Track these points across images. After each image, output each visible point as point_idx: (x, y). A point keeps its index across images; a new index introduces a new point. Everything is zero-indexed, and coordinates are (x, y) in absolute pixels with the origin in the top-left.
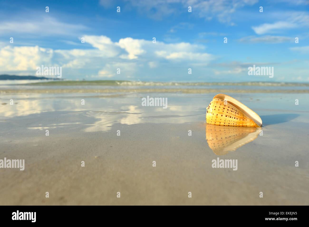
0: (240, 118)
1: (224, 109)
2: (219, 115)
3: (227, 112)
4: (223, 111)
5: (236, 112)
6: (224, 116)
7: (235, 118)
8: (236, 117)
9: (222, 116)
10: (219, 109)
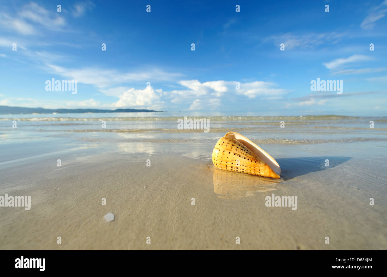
0: (252, 159)
1: (233, 145)
2: (226, 152)
3: (237, 150)
4: (232, 148)
5: (247, 151)
6: (232, 153)
8: (246, 157)
9: (229, 153)
10: (227, 144)
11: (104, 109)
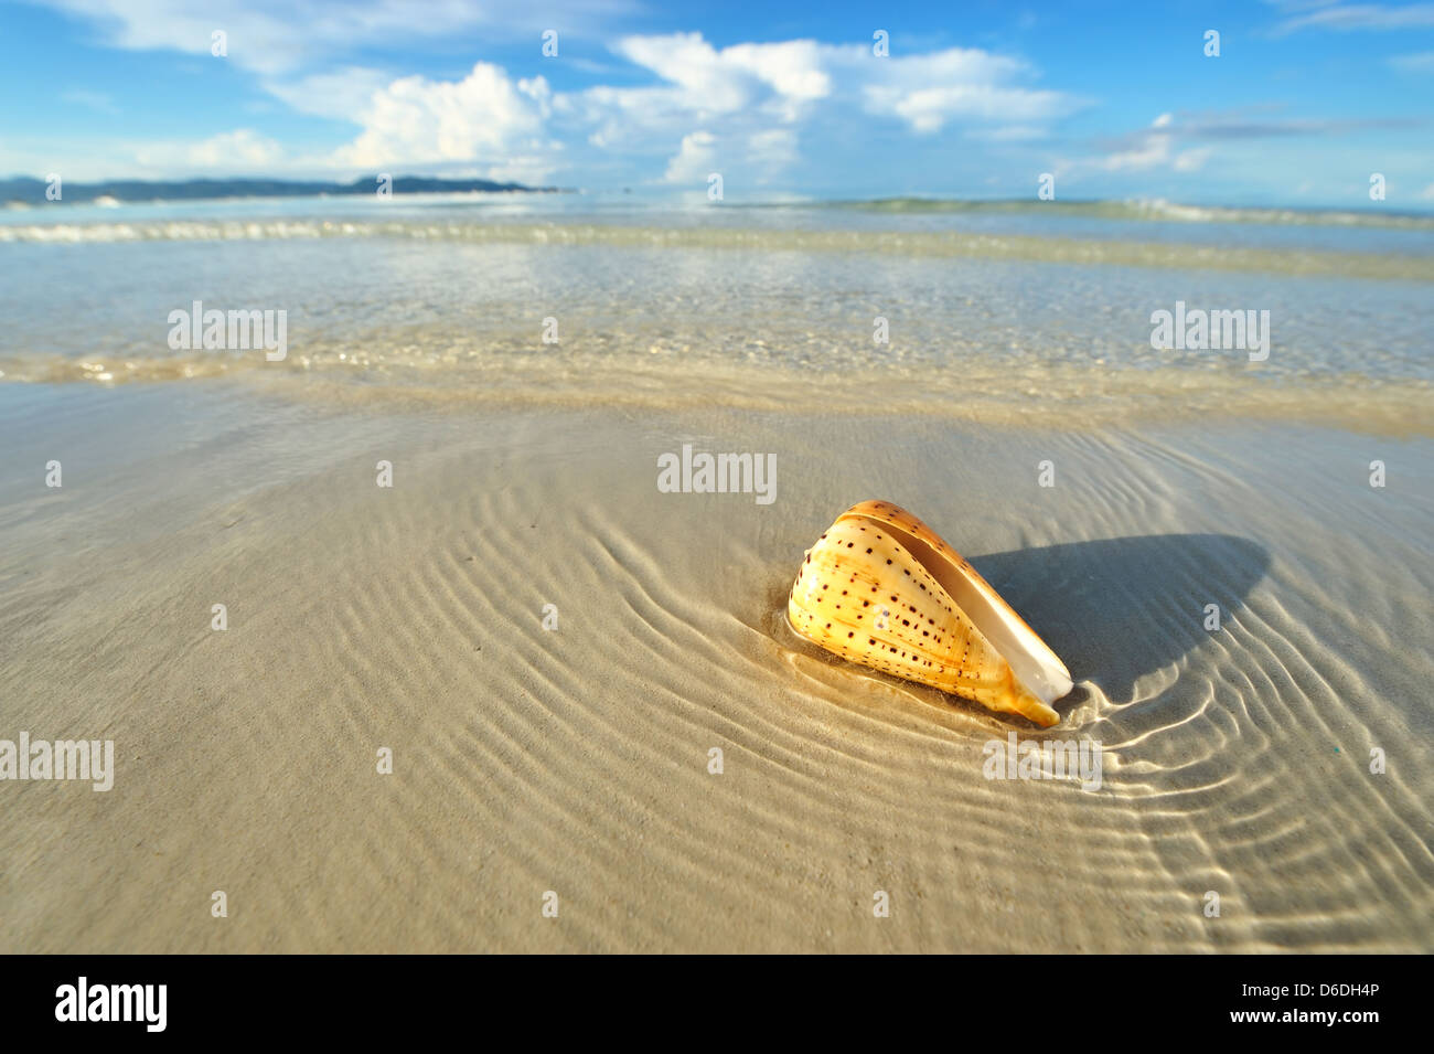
0: (943, 662)
1: (866, 604)
2: (839, 631)
4: (860, 617)
5: (928, 628)
6: (861, 639)
7: (915, 658)
8: (923, 654)
10: (842, 600)
11: (306, 178)
